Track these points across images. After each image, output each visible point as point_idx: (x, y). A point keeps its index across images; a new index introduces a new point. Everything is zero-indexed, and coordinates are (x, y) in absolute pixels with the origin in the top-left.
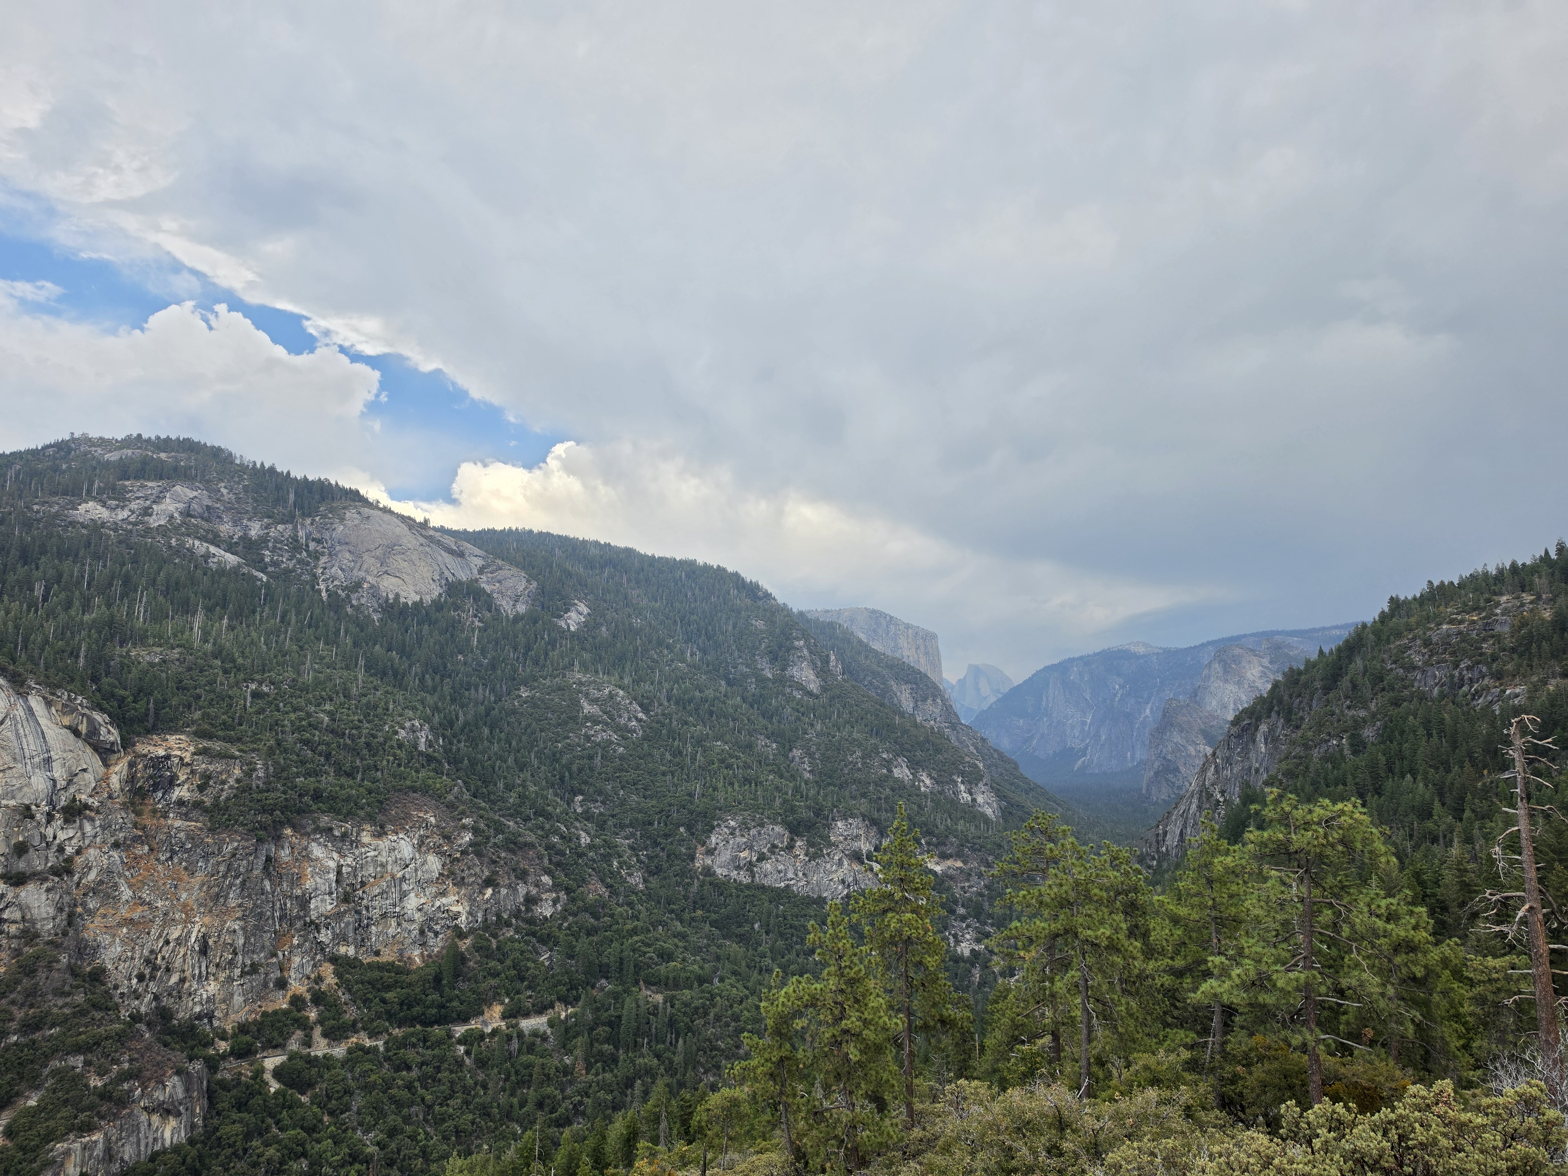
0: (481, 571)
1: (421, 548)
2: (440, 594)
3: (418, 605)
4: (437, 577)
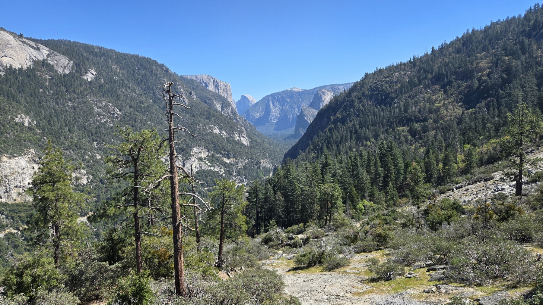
0: (48, 56)
1: (20, 46)
2: (30, 65)
3: (21, 69)
4: (28, 58)
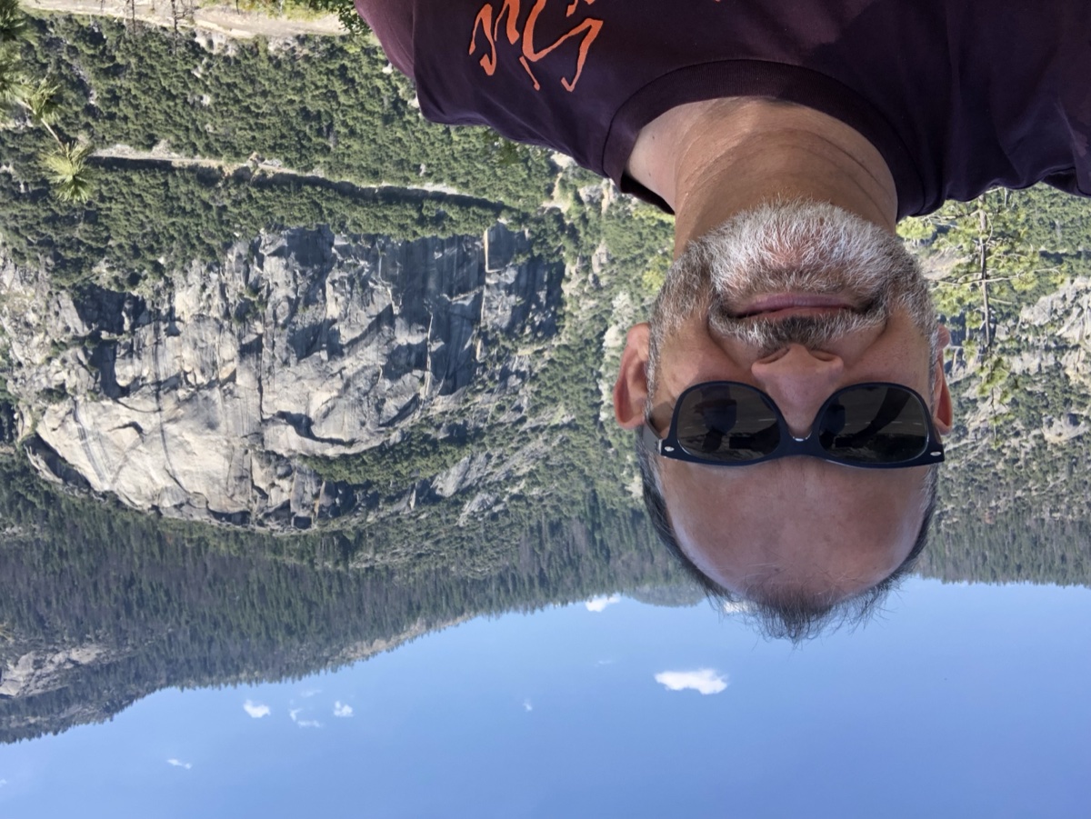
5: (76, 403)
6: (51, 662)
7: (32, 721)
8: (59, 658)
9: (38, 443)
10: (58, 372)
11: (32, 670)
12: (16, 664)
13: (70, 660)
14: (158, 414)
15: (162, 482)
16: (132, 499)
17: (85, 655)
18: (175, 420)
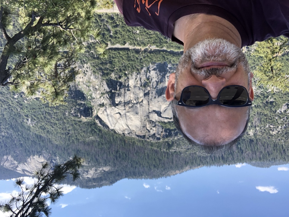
3: (34, 155)
4: (29, 163)
5: (106, 107)
6: (99, 170)
7: (94, 184)
8: (101, 169)
9: (97, 117)
10: (102, 100)
11: (94, 172)
12: (91, 170)
13: (103, 170)
14: (125, 110)
15: (125, 127)
16: (118, 131)
17: (107, 169)
18: (128, 112)
